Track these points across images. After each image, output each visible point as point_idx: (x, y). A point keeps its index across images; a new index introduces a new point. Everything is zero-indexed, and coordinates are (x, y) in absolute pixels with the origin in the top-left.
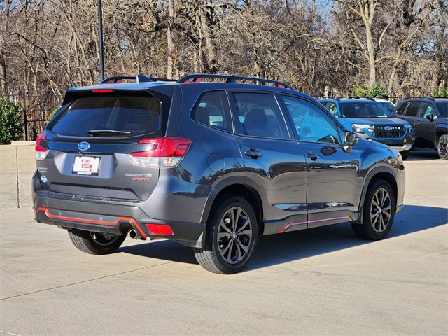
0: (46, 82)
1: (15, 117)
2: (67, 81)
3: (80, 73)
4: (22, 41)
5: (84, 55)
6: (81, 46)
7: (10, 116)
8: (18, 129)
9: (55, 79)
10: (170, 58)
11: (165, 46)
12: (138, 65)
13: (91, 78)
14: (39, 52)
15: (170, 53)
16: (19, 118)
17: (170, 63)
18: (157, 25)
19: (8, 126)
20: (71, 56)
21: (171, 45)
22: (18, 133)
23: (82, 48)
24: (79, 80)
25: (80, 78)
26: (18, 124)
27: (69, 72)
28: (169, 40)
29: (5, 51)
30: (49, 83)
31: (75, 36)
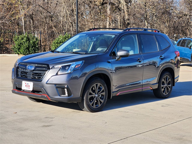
0: (51, 27)
1: (36, 43)
2: (61, 28)
3: (67, 24)
4: (41, 9)
5: (69, 15)
6: (67, 11)
7: (34, 43)
8: (37, 49)
9: (55, 27)
10: (108, 18)
11: (106, 12)
12: (93, 21)
13: (71, 26)
14: (49, 14)
15: (108, 15)
16: (38, 44)
17: (108, 20)
18: (103, 2)
19: (32, 47)
20: (63, 16)
21: (109, 12)
22: (37, 51)
23: (68, 12)
24: (66, 27)
25: (67, 26)
26: (37, 46)
27: (62, 23)
28: (108, 10)
29: (34, 13)
30: (53, 29)
31: (65, 7)
